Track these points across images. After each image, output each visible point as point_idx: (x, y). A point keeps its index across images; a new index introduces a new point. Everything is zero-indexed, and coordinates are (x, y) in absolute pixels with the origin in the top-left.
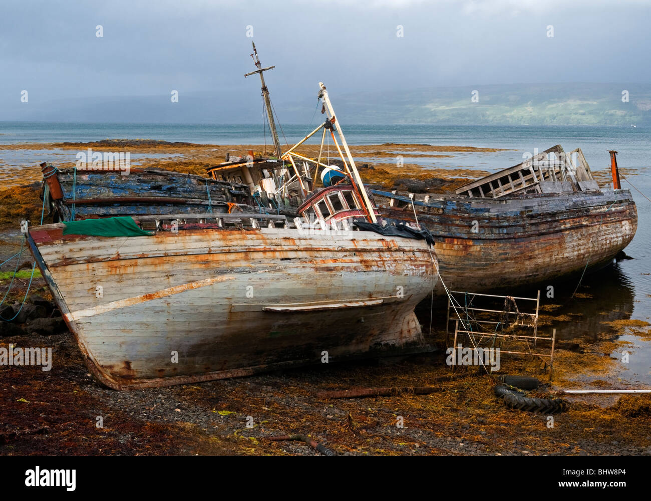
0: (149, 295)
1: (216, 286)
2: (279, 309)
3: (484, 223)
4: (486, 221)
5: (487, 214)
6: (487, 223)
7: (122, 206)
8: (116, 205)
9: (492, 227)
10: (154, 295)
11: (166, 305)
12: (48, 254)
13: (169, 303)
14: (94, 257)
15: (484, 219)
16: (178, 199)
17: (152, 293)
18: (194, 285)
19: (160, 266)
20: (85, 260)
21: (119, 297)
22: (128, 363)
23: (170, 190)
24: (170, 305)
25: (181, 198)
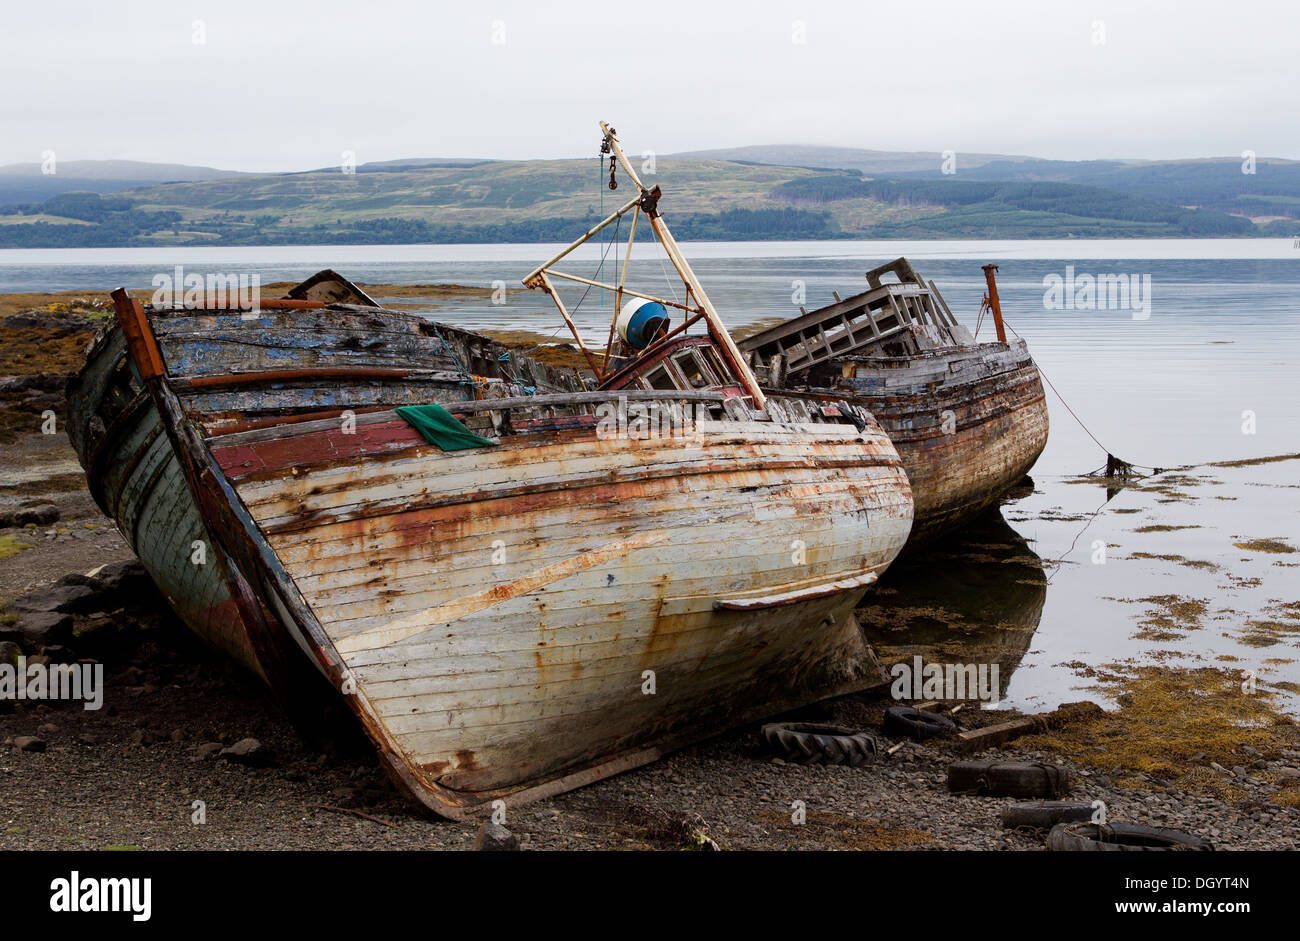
0: (501, 588)
1: (633, 556)
2: (745, 603)
3: (878, 410)
4: (882, 405)
5: (881, 391)
6: (884, 408)
7: (287, 389)
8: (276, 387)
9: (890, 417)
10: (511, 588)
11: (538, 609)
12: (262, 503)
13: (544, 605)
14: (376, 503)
15: (878, 400)
16: (387, 369)
17: (506, 584)
18: (590, 557)
19: (517, 517)
20: (351, 513)
21: (436, 599)
22: (465, 755)
23: (374, 348)
24: (545, 609)
25: (395, 366)
